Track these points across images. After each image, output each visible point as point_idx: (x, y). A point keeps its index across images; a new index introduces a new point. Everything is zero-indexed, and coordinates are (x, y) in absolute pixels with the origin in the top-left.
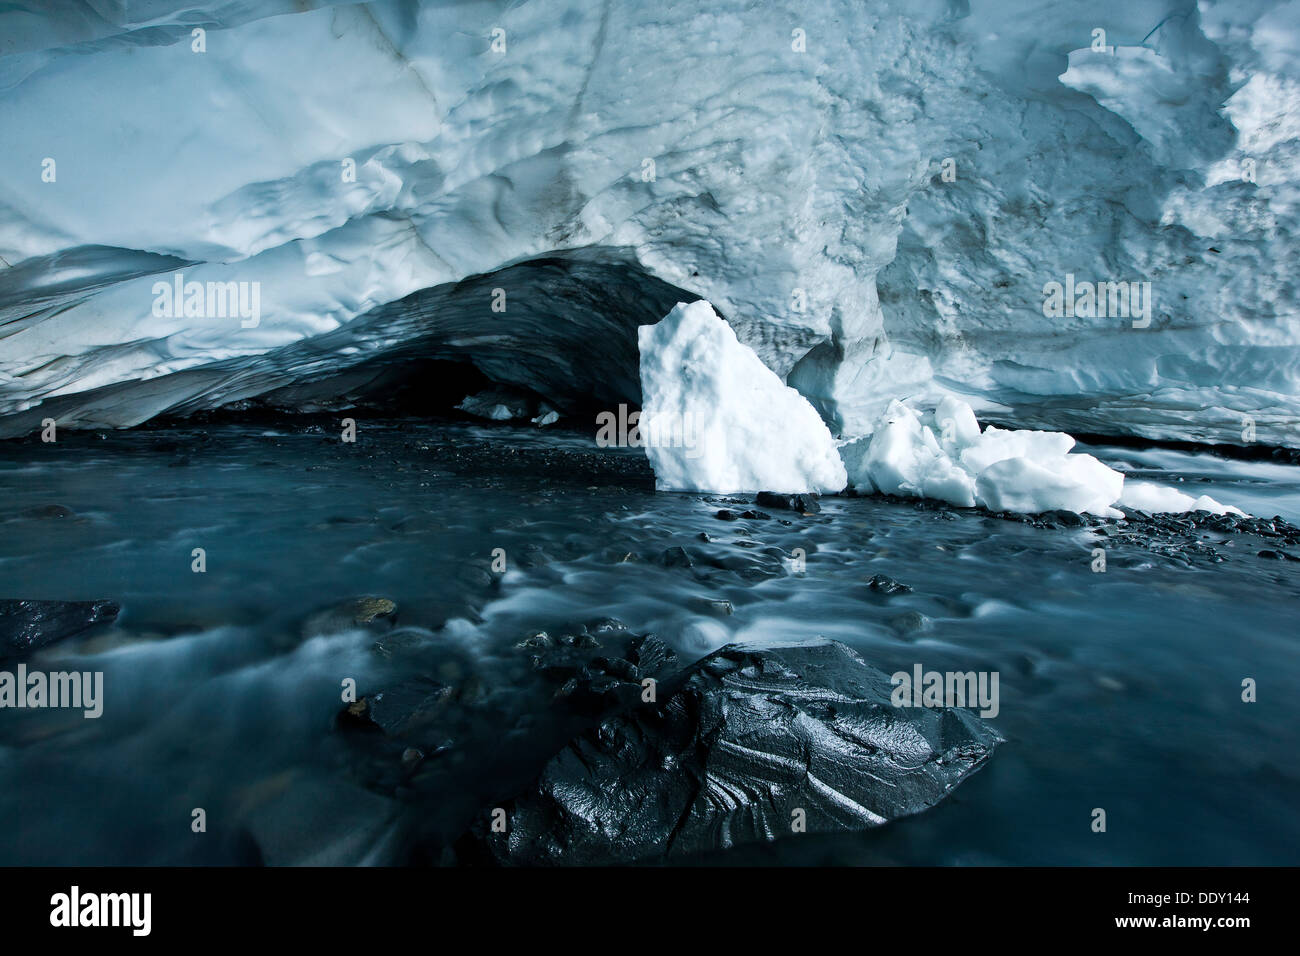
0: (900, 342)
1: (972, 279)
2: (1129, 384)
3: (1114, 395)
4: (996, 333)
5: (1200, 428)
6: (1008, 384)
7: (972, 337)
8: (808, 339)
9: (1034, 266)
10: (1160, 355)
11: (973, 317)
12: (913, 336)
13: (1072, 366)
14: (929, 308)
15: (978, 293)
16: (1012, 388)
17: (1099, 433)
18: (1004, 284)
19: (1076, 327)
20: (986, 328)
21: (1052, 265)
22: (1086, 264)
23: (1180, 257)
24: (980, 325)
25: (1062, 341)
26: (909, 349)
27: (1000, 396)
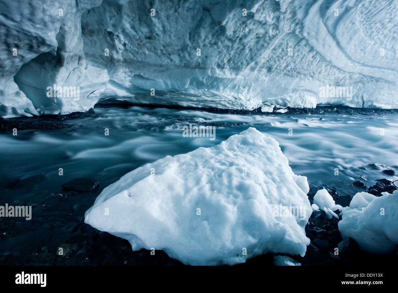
0: (92, 60)
1: (136, 31)
2: (179, 87)
3: (173, 91)
4: (138, 62)
5: (197, 102)
6: (137, 85)
7: (127, 62)
8: (39, 46)
9: (164, 32)
10: (191, 78)
11: (131, 52)
12: (99, 57)
13: (162, 78)
14: (111, 43)
15: (137, 40)
16: (138, 87)
17: (165, 104)
18: (150, 38)
19: (169, 63)
20: (135, 59)
21: (171, 33)
22: (183, 36)
23: (213, 41)
24: (133, 57)
25: (162, 69)
26: (96, 65)
27: (132, 90)
